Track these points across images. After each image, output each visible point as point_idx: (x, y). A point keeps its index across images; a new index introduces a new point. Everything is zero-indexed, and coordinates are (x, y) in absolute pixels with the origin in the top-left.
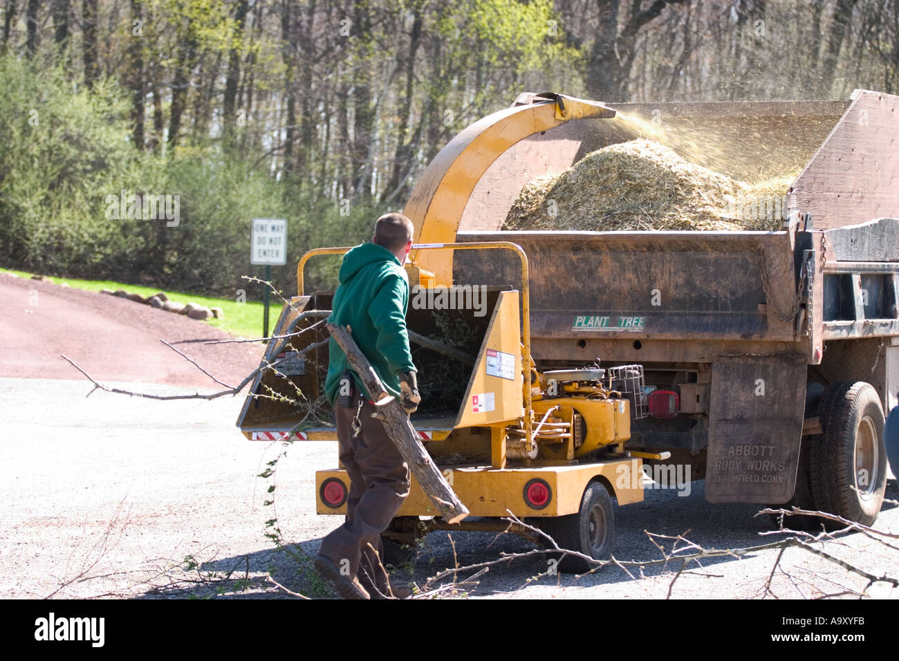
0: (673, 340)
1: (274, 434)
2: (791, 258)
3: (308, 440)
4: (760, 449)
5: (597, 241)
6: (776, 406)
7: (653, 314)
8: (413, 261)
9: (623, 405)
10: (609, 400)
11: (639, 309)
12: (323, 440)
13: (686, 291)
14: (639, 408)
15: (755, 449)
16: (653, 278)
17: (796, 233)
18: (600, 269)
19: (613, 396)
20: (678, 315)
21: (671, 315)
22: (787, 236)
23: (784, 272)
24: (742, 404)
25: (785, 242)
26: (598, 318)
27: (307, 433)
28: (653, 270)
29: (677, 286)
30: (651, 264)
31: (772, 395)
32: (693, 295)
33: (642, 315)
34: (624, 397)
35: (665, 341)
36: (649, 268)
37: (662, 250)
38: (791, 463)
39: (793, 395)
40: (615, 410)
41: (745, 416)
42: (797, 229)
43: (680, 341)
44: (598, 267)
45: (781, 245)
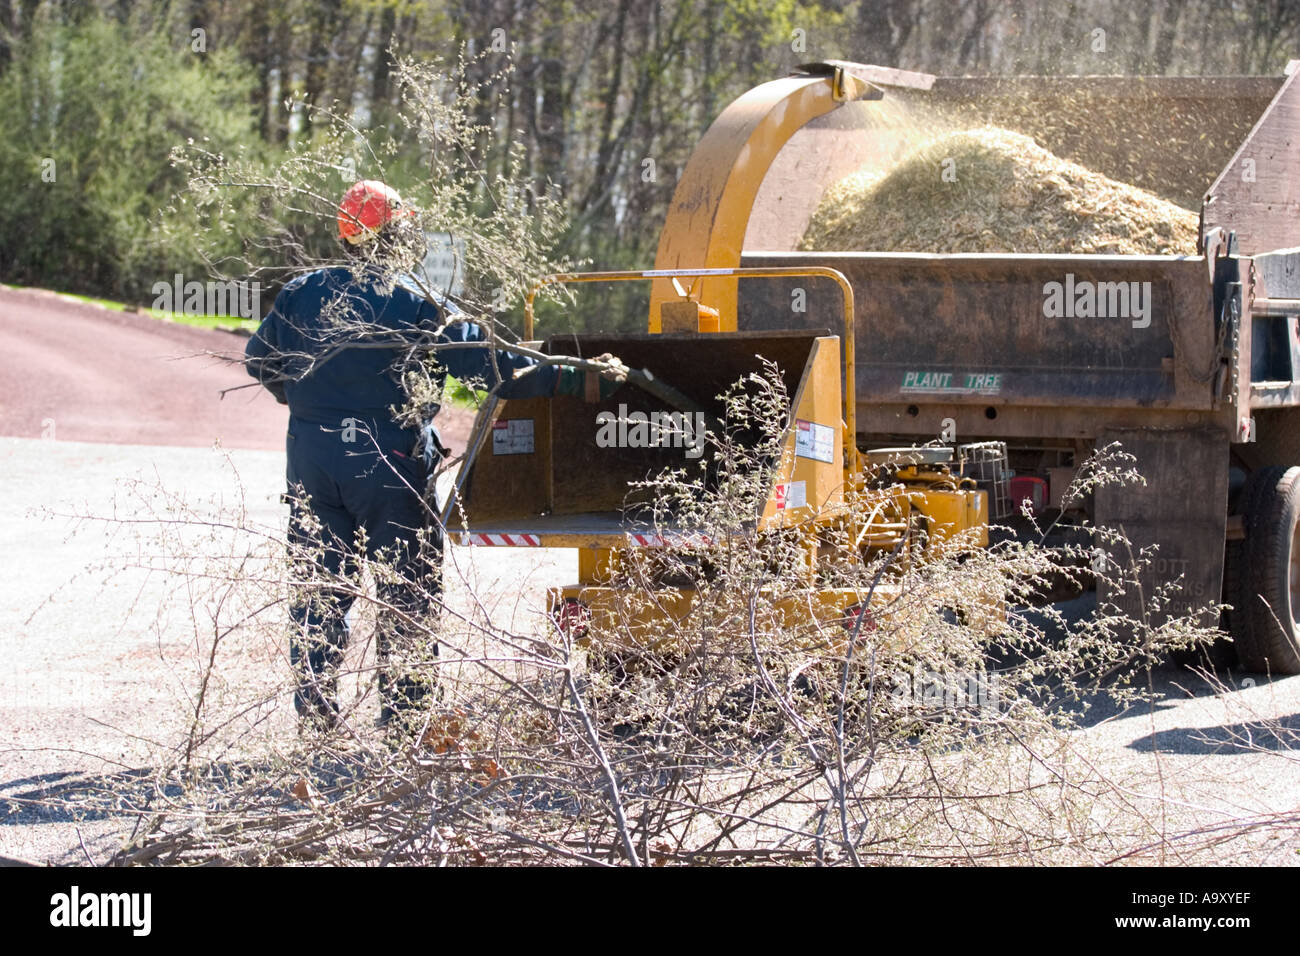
0: (1040, 408)
2: (1209, 294)
3: (541, 546)
4: (1169, 564)
5: (937, 267)
6: (1188, 502)
7: (1014, 371)
8: (689, 293)
9: (979, 498)
10: (961, 492)
11: (995, 362)
12: (563, 546)
13: (1061, 338)
14: (1000, 502)
15: (1162, 563)
16: (1014, 320)
17: (1218, 260)
18: (939, 306)
19: (966, 486)
20: (1050, 372)
21: (1040, 371)
22: (1205, 263)
23: (1201, 313)
24: (1140, 498)
25: (1201, 272)
26: (936, 375)
27: (540, 536)
28: (1014, 308)
29: (1048, 332)
30: (1012, 300)
31: (1181, 485)
32: (1070, 344)
33: (998, 371)
34: (980, 487)
35: (1031, 408)
36: (1009, 305)
37: (1028, 280)
38: (1213, 584)
39: (1211, 486)
40: (969, 505)
41: (1145, 516)
42: (1217, 253)
43: (1052, 408)
44: (937, 304)
45: (1196, 275)
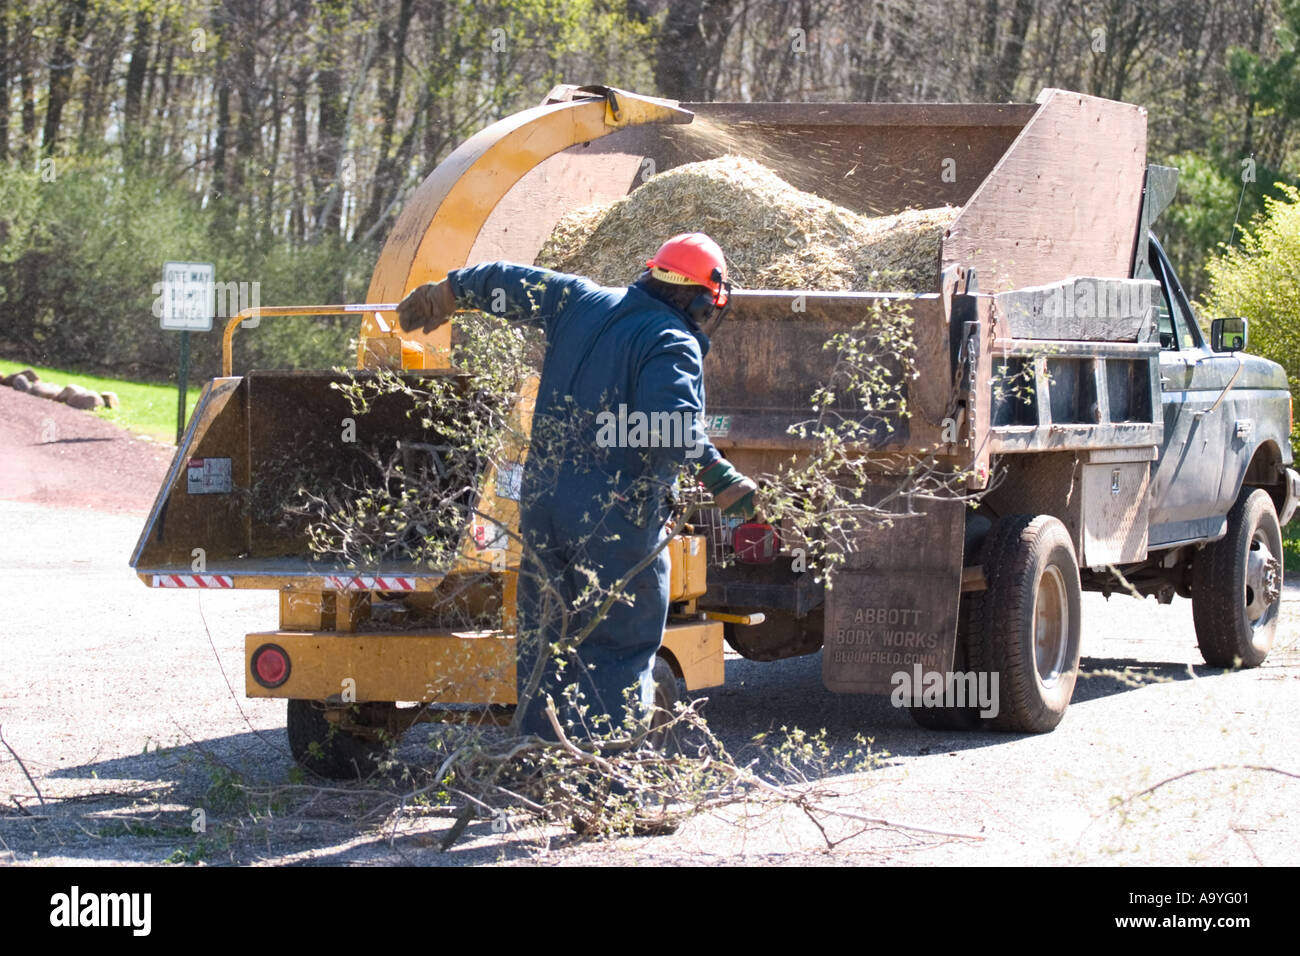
0: (771, 451)
1: (184, 579)
2: (945, 334)
3: (234, 587)
4: (901, 614)
6: (922, 550)
7: (743, 412)
8: (392, 328)
9: (697, 543)
10: (678, 538)
11: (724, 403)
12: (256, 588)
13: (791, 378)
14: (719, 548)
15: (894, 614)
16: (743, 360)
17: (955, 298)
19: (683, 531)
20: (779, 413)
21: (770, 413)
22: (940, 300)
23: (936, 353)
24: (873, 546)
25: (936, 310)
27: (232, 578)
28: (743, 347)
29: (778, 372)
30: (741, 339)
31: (916, 533)
32: (801, 385)
33: (726, 412)
34: (698, 532)
35: (760, 452)
36: (738, 344)
37: (758, 319)
38: (946, 636)
39: (946, 534)
40: (685, 551)
41: (878, 565)
42: (955, 291)
43: (782, 451)
45: (932, 314)
